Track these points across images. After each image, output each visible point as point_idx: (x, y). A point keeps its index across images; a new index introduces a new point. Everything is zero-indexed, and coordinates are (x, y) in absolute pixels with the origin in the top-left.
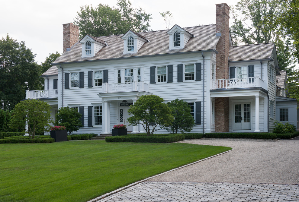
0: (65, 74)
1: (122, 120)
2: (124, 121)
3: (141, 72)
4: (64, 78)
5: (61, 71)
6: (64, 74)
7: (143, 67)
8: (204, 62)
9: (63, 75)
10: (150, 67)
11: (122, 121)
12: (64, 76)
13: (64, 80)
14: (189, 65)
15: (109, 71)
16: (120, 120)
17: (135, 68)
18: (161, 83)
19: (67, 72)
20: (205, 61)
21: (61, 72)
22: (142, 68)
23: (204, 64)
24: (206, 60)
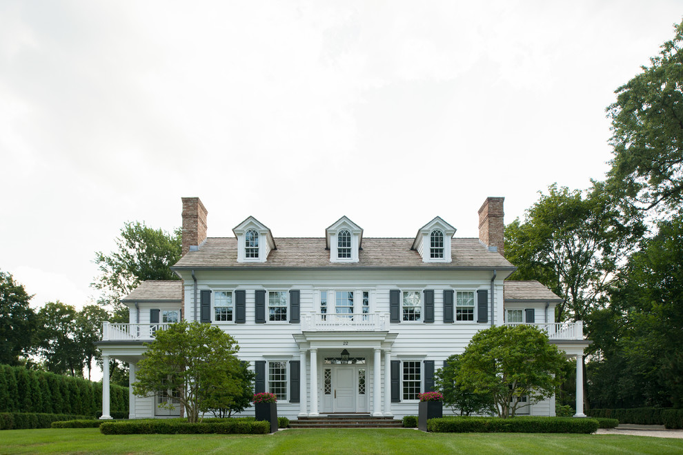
0: (203, 292)
1: (330, 390)
2: (333, 392)
3: (371, 299)
4: (199, 301)
5: (191, 286)
6: (199, 292)
7: (375, 290)
8: (492, 289)
9: (195, 294)
10: (388, 291)
11: (329, 393)
12: (199, 296)
13: (199, 305)
14: (465, 293)
15: (301, 292)
16: (326, 390)
17: (357, 290)
18: (409, 322)
19: (205, 288)
20: (495, 288)
21: (193, 288)
22: (373, 292)
23: (492, 294)
24: (496, 286)
